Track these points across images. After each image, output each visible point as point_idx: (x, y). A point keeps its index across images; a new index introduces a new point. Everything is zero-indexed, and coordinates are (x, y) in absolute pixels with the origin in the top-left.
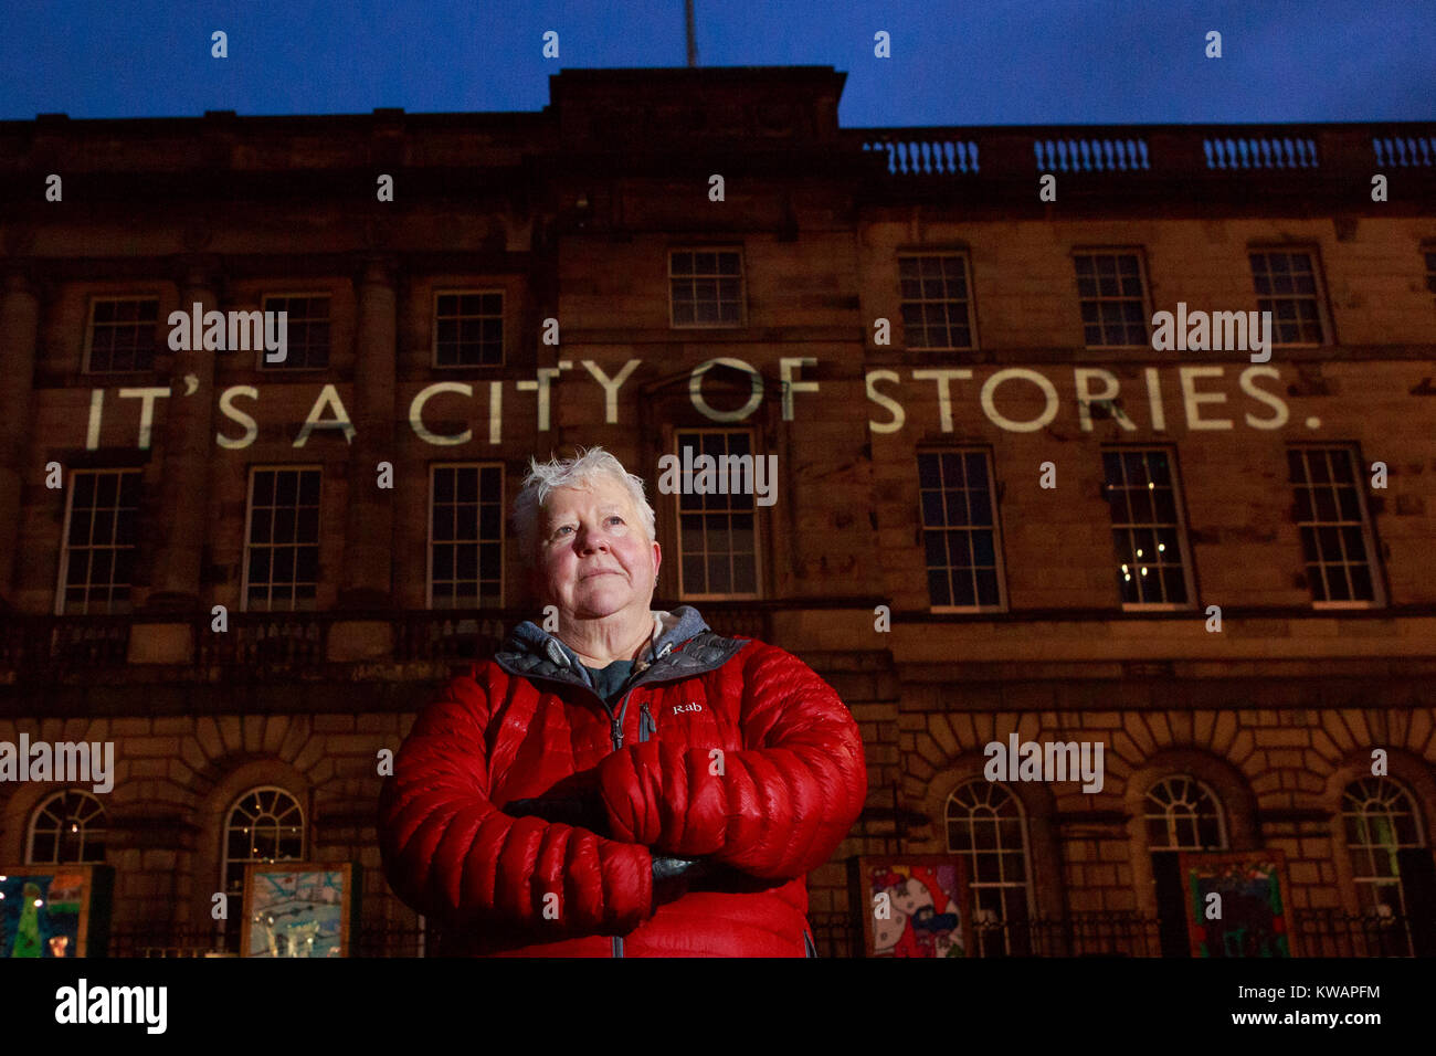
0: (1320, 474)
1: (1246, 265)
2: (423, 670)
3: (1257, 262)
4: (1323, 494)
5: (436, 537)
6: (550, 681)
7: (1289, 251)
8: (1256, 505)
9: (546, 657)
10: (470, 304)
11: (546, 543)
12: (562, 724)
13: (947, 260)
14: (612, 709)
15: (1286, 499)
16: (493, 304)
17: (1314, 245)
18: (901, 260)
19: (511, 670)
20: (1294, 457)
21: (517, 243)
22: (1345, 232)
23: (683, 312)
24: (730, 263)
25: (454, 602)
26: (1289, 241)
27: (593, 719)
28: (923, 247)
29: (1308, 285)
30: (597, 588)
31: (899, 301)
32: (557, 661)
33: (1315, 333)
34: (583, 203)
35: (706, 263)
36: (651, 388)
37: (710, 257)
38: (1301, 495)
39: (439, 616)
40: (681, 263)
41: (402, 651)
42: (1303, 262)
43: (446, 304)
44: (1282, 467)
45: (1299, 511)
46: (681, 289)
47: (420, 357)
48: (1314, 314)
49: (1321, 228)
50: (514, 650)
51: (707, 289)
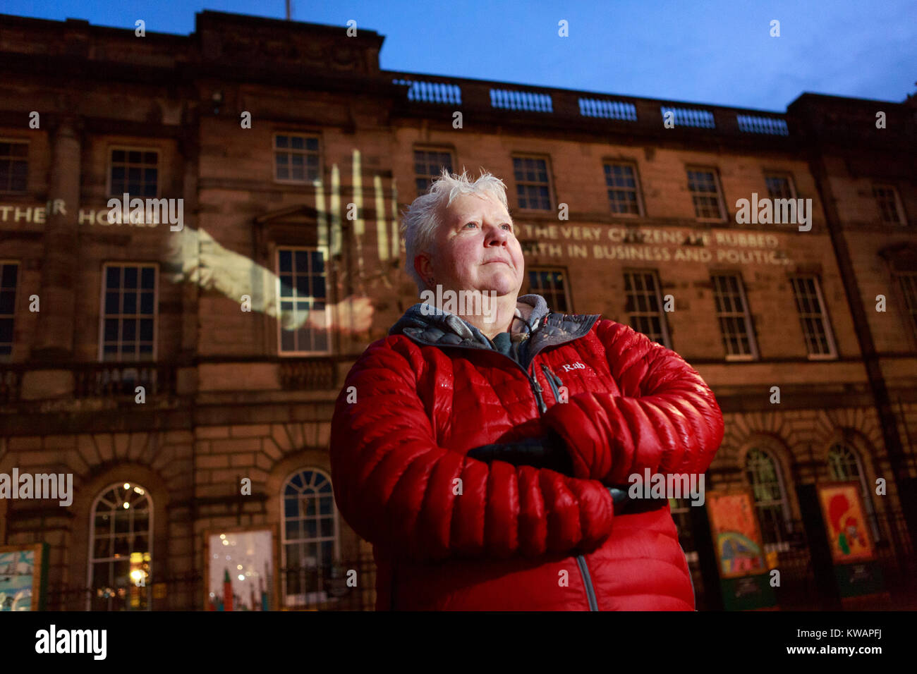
0: (639, 287)
1: (600, 170)
2: (96, 404)
3: (607, 169)
4: (641, 298)
5: (107, 312)
6: (459, 348)
7: (623, 164)
8: (609, 303)
9: (449, 330)
10: (135, 157)
11: (453, 233)
12: (483, 382)
13: (443, 154)
14: (526, 369)
15: (623, 300)
16: (152, 158)
17: (634, 161)
18: (417, 152)
19: (420, 341)
20: (626, 276)
21: (171, 118)
22: (650, 156)
23: (283, 173)
24: (313, 144)
25: (120, 357)
26: (623, 159)
27: (510, 377)
28: (428, 145)
29: (632, 183)
30: (498, 270)
31: (415, 176)
32: (460, 332)
33: (635, 209)
34: (217, 97)
35: (297, 143)
36: (262, 219)
37: (300, 139)
38: (630, 298)
39: (110, 366)
40: (281, 141)
41: (81, 391)
42: (630, 171)
43: (118, 156)
44: (621, 282)
45: (629, 307)
46: (282, 158)
47: (98, 190)
48: (634, 198)
49: (637, 153)
50: (415, 326)
51: (298, 159)
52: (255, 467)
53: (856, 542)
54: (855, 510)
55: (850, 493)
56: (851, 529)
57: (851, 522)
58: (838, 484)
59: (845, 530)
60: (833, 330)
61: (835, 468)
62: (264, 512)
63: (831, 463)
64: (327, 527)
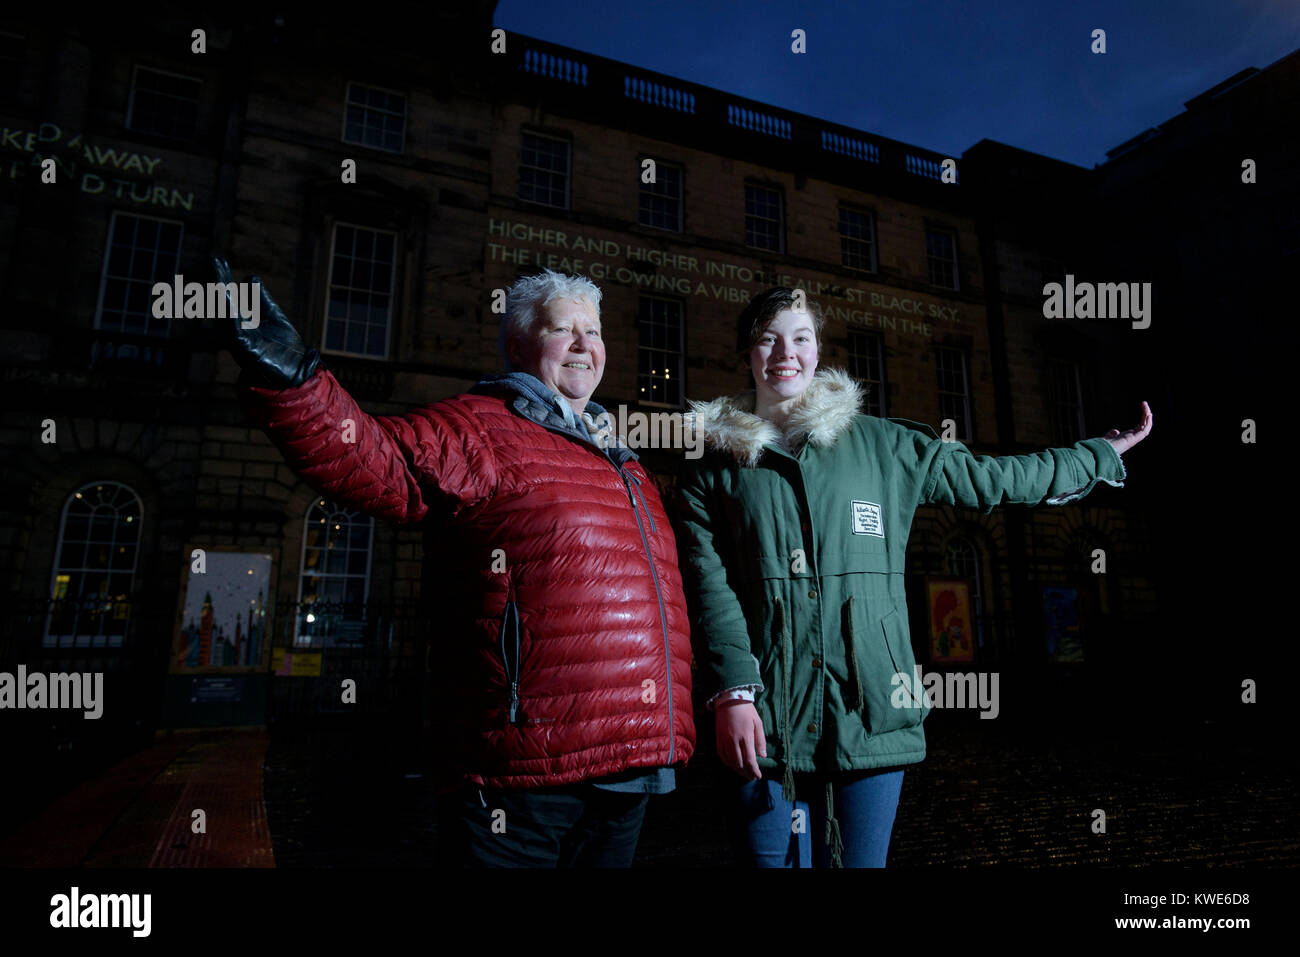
5: (111, 272)
7: (768, 190)
13: (556, 143)
17: (782, 189)
18: (524, 135)
22: (800, 185)
23: (354, 133)
24: (398, 104)
25: (123, 328)
26: (769, 183)
28: (541, 130)
29: (776, 213)
31: (520, 164)
33: (775, 244)
34: (279, 22)
35: (377, 99)
37: (381, 95)
40: (357, 95)
42: (775, 198)
46: (355, 114)
47: (115, 117)
48: (776, 233)
49: (788, 179)
52: (275, 481)
53: (958, 644)
54: (963, 609)
55: (960, 590)
56: (954, 630)
57: (957, 622)
58: (952, 578)
59: (948, 629)
60: (973, 413)
61: (950, 563)
62: (280, 535)
63: (947, 558)
64: (358, 562)
